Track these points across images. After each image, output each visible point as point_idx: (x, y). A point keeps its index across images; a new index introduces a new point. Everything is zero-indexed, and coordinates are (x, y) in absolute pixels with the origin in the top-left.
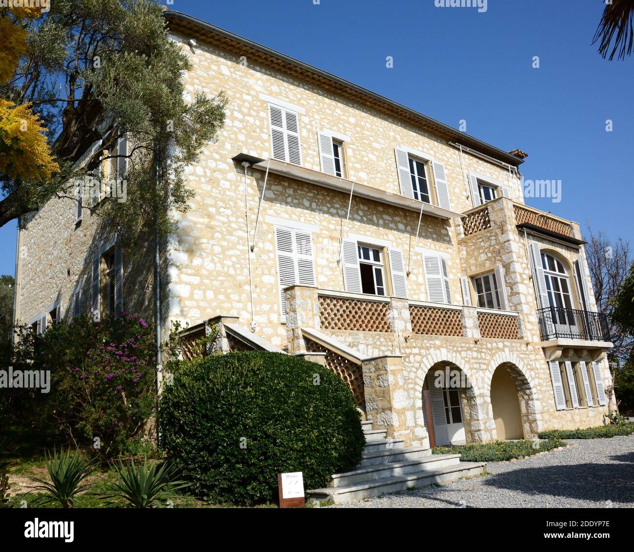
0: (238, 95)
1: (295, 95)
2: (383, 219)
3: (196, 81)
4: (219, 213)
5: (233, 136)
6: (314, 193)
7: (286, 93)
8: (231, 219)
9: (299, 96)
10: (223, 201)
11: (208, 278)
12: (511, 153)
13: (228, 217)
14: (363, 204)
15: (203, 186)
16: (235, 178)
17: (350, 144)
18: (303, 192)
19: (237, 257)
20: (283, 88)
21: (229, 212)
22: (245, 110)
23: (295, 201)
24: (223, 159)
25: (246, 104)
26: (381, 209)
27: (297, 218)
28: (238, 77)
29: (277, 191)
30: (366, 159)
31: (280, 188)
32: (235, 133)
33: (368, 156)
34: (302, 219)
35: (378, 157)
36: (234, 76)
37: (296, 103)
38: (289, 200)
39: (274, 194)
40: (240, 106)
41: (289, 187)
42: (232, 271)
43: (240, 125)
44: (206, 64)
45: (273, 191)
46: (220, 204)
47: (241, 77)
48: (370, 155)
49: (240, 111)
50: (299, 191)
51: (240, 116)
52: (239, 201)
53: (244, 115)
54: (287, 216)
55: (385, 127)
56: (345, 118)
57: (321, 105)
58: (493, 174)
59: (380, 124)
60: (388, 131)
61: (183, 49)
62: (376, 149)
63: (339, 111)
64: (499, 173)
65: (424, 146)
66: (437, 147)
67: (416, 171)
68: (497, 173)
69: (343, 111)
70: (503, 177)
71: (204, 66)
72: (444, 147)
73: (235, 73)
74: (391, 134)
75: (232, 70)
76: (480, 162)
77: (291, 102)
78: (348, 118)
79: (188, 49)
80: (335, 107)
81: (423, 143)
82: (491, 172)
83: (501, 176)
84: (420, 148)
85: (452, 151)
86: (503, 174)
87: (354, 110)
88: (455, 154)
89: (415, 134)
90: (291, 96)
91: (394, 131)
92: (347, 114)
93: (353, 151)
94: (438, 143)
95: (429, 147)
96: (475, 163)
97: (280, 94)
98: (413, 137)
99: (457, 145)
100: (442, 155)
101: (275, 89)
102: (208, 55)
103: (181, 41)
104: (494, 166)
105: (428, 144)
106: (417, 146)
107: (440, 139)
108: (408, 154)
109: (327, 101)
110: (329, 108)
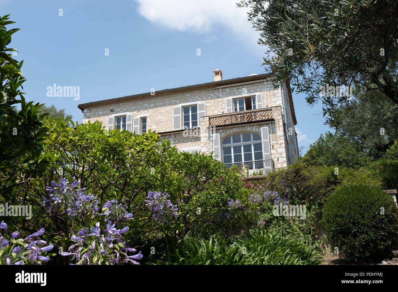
1: (126, 108)
3: (91, 121)
9: (128, 108)
17: (150, 116)
28: (105, 113)
30: (157, 120)
35: (163, 116)
36: (103, 113)
37: (126, 111)
47: (106, 112)
48: (159, 117)
55: (171, 100)
56: (149, 106)
57: (137, 106)
58: (252, 89)
59: (168, 100)
60: (172, 101)
61: (88, 112)
62: (163, 113)
63: (146, 105)
64: (258, 87)
65: (195, 98)
66: (204, 95)
67: (190, 112)
68: (256, 88)
69: (148, 104)
70: (261, 88)
71: (94, 115)
72: (210, 92)
73: (104, 112)
74: (173, 102)
75: (103, 111)
76: (240, 87)
77: (124, 112)
78: (150, 105)
79: (89, 111)
80: (144, 104)
81: (195, 97)
82: (250, 89)
83: (260, 87)
84: (191, 100)
85: (216, 92)
86: (262, 86)
87: (154, 101)
88: (218, 92)
89: (189, 95)
90: (124, 109)
91: (176, 100)
92: (150, 104)
93: (151, 118)
94: (205, 92)
95: (198, 97)
96: (235, 90)
97: (120, 111)
98: (188, 96)
99: (218, 87)
100: (207, 97)
101: (118, 109)
102: (95, 110)
103: (87, 110)
104: (253, 84)
105: (197, 96)
106: (190, 100)
107: (208, 89)
108: (182, 107)
109: (141, 103)
110: (141, 106)
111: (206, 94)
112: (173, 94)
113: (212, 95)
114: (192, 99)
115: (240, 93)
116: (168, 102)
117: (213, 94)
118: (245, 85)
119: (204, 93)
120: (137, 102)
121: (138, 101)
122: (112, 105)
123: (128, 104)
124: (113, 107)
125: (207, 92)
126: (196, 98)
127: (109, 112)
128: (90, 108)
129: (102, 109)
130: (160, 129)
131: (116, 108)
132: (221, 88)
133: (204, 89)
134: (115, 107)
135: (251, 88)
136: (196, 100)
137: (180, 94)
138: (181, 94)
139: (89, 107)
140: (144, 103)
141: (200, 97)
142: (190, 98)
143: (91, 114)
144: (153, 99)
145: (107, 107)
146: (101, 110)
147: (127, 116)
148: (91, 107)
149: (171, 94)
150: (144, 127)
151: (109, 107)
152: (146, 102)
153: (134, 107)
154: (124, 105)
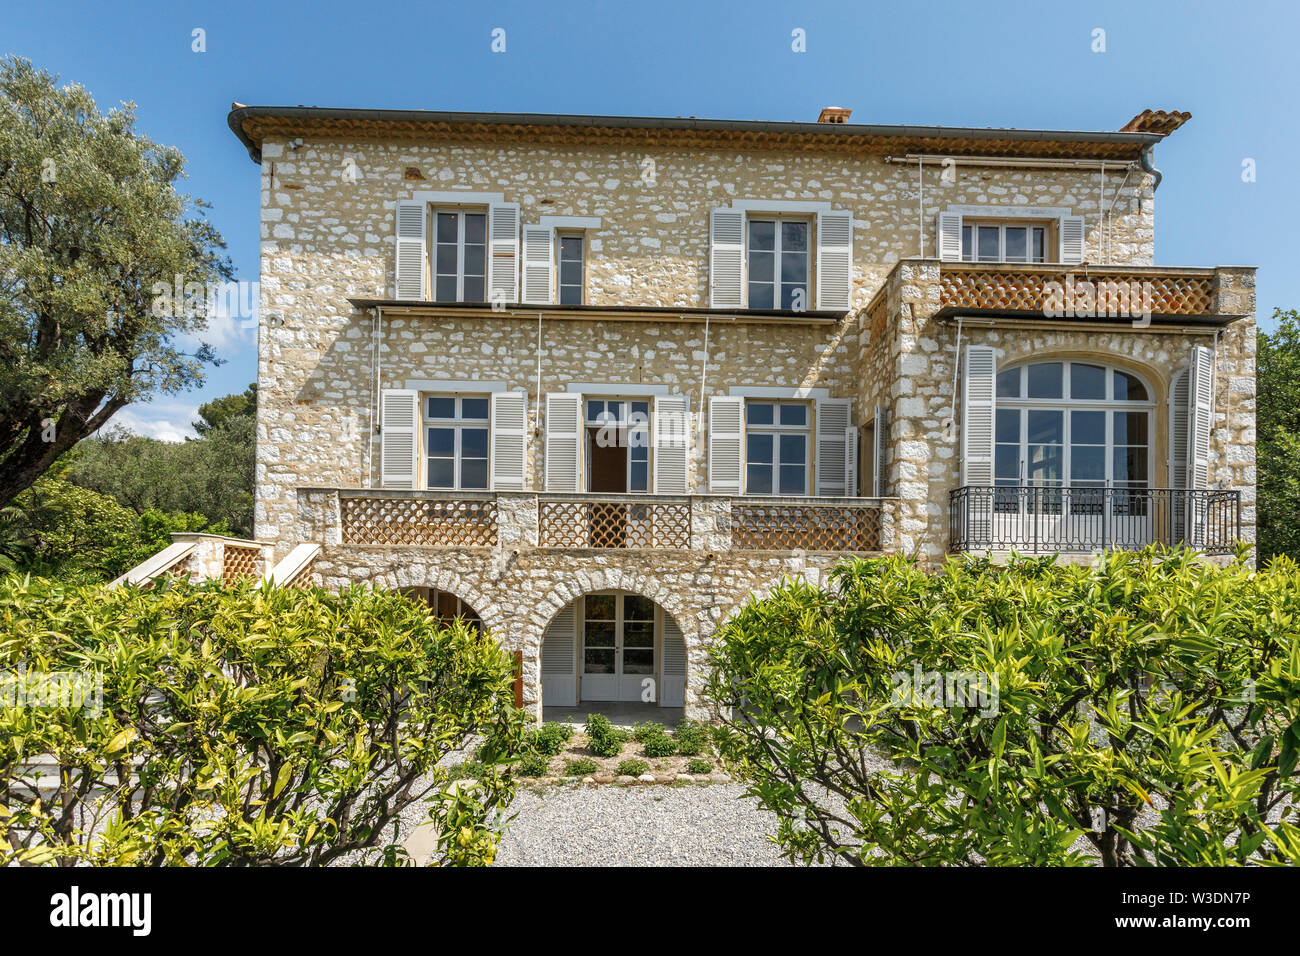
0: (374, 206)
1: (486, 174)
2: (655, 348)
3: (306, 204)
4: (329, 388)
5: (360, 274)
6: (504, 332)
7: (469, 175)
8: (349, 393)
9: (493, 174)
10: (336, 370)
11: (307, 474)
12: (1128, 127)
13: (345, 390)
14: (610, 331)
15: (307, 356)
16: (360, 335)
17: (599, 230)
18: (482, 334)
20: (462, 169)
21: (347, 384)
22: (385, 227)
23: (464, 350)
24: (341, 310)
25: (389, 217)
26: (655, 332)
27: (466, 376)
28: (377, 177)
29: (433, 340)
30: (632, 250)
31: (438, 335)
32: (365, 268)
33: (637, 243)
34: (475, 376)
35: (663, 240)
36: (370, 176)
37: (485, 188)
38: (454, 350)
39: (427, 346)
40: (376, 224)
41: (456, 331)
42: (344, 463)
43: (374, 254)
44: (322, 172)
45: (424, 342)
46: (332, 375)
47: (382, 174)
49: (377, 231)
50: (474, 334)
51: (375, 239)
52: (363, 367)
53: (382, 235)
54: (446, 375)
55: (698, 175)
56: (596, 185)
57: (542, 176)
58: (1042, 193)
59: (684, 172)
60: (705, 181)
61: (283, 159)
62: (663, 226)
63: (581, 176)
64: (1067, 186)
65: (804, 187)
66: (847, 180)
67: (778, 240)
68: (1057, 189)
69: (592, 173)
70: (1079, 194)
71: (318, 178)
72: (870, 174)
73: (371, 171)
74: (710, 185)
75: (367, 167)
76: (997, 177)
77: (477, 188)
78: (602, 182)
79: (292, 156)
80: (573, 171)
81: (804, 182)
82: (1034, 192)
83: (1074, 191)
84: (790, 194)
85: (896, 175)
86: (1085, 186)
87: (621, 165)
88: (905, 179)
89: (781, 168)
90: (477, 179)
91: (721, 178)
92: (600, 176)
93: (604, 240)
94: (852, 170)
95: (819, 185)
96: (975, 184)
97: (456, 181)
98: (776, 174)
99: (911, 158)
100: (859, 193)
101: (446, 175)
102: (326, 157)
103: (281, 148)
104: (1048, 174)
105: (817, 178)
106: (782, 191)
107: (863, 158)
108: (749, 214)
109: (557, 164)
110: (559, 177)
111: (854, 180)
112: (710, 149)
113: (878, 187)
114: (792, 189)
115: (994, 201)
116: (685, 184)
117: (882, 183)
118: (1016, 169)
119: (845, 172)
120: (540, 158)
121: (543, 152)
122: (415, 150)
123: (495, 158)
124: (417, 159)
125: (858, 169)
126: (811, 189)
127: (398, 176)
128: (299, 141)
130: (644, 292)
131: (432, 165)
132: (924, 165)
133: (845, 155)
134: (431, 160)
135: (1037, 188)
136: (812, 195)
137: (739, 159)
138: (745, 159)
139: (292, 136)
140: (572, 165)
141: (826, 186)
142: (785, 182)
143: (306, 171)
144: (618, 154)
145: (386, 150)
147: (491, 214)
148: (300, 135)
149: (702, 149)
150: (571, 274)
151: (399, 152)
152: (584, 164)
153: (523, 176)
154: (473, 158)
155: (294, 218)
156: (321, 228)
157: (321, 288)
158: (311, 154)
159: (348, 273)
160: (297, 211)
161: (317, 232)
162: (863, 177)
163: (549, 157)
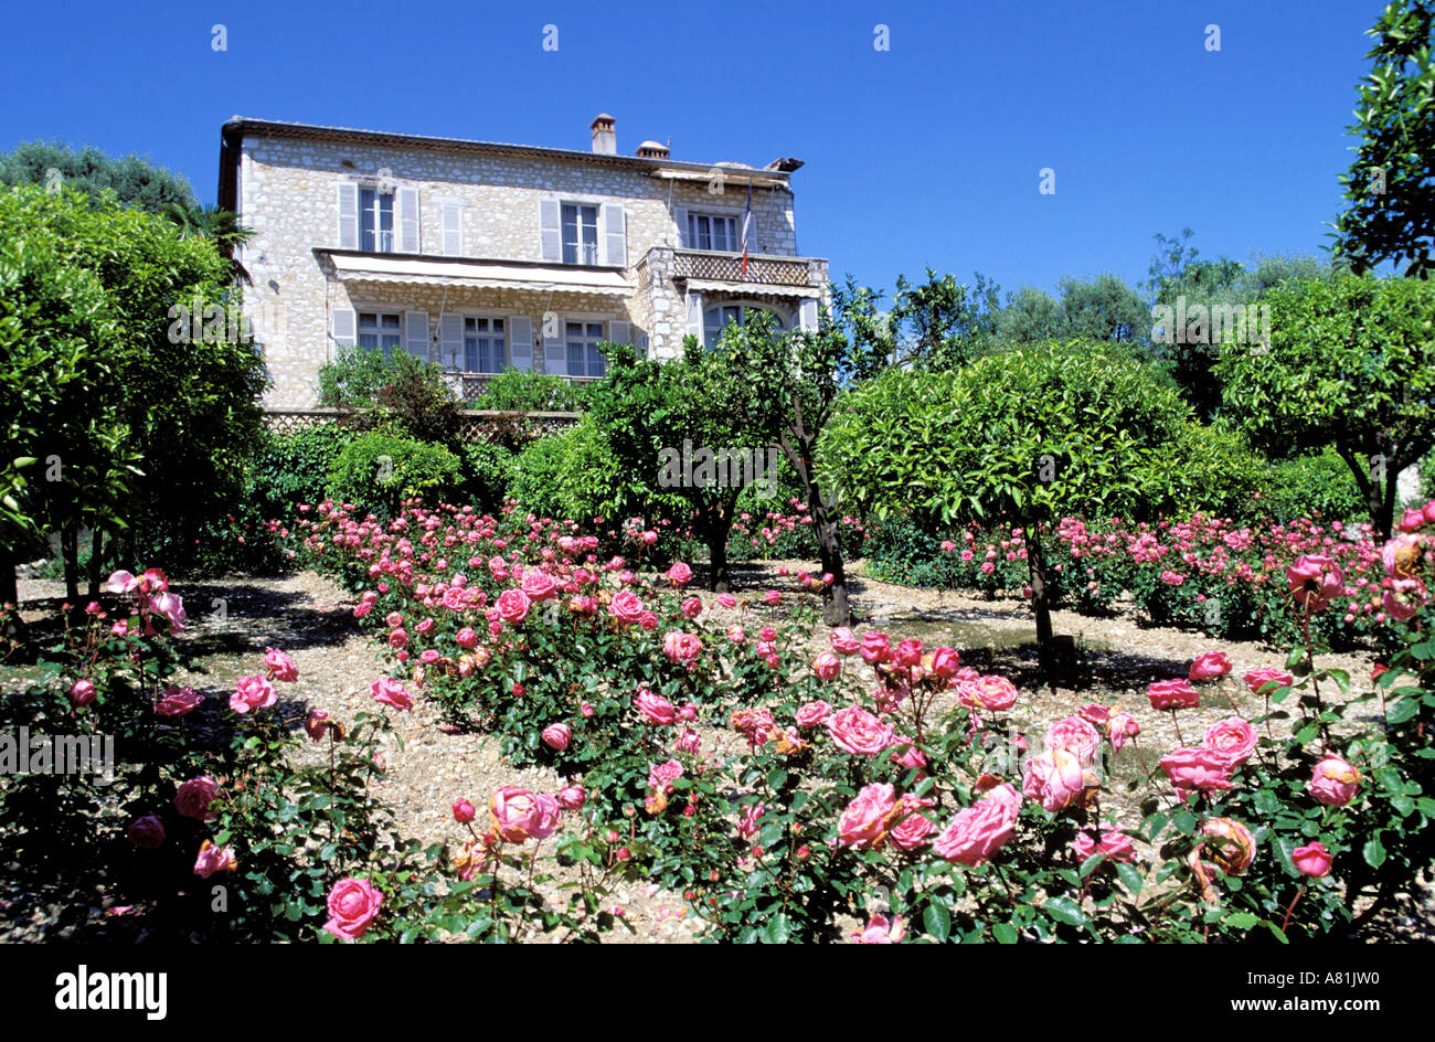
1: (394, 167)
3: (275, 180)
4: (296, 305)
5: (314, 229)
8: (309, 308)
9: (401, 167)
10: (300, 293)
11: (281, 364)
13: (306, 307)
17: (469, 207)
19: (313, 343)
21: (306, 302)
24: (302, 253)
28: (322, 165)
30: (491, 221)
32: (317, 225)
34: (393, 300)
35: (509, 216)
42: (306, 357)
43: (323, 215)
44: (286, 160)
47: (326, 163)
48: (498, 215)
49: (323, 200)
51: (324, 207)
52: (318, 291)
54: (373, 298)
55: (529, 175)
56: (465, 177)
57: (430, 169)
58: (731, 199)
59: (521, 173)
60: (533, 179)
61: (259, 150)
62: (509, 206)
63: (456, 171)
65: (594, 186)
66: (619, 183)
67: (579, 218)
68: (740, 197)
69: (463, 170)
72: (633, 181)
73: (319, 160)
74: (537, 182)
75: (314, 156)
78: (469, 176)
79: (264, 148)
80: (452, 168)
81: (594, 183)
82: (728, 198)
84: (585, 191)
85: (648, 183)
87: (481, 166)
88: (653, 185)
89: (581, 174)
90: (389, 169)
91: (543, 178)
92: (469, 171)
93: (473, 214)
94: (622, 177)
95: (602, 185)
96: (694, 191)
97: (376, 170)
98: (576, 177)
100: (627, 191)
101: (369, 166)
102: (288, 149)
103: (257, 142)
105: (603, 182)
106: (582, 189)
107: (629, 171)
108: (562, 202)
109: (441, 163)
110: (442, 171)
111: (624, 184)
112: (536, 160)
113: (638, 189)
114: (586, 187)
115: (704, 202)
116: (521, 180)
117: (640, 186)
119: (618, 179)
120: (429, 158)
121: (431, 155)
122: (348, 149)
123: (400, 157)
124: (349, 155)
125: (626, 177)
126: (599, 189)
127: (337, 165)
129: (312, 150)
130: (500, 248)
131: (359, 159)
134: (359, 156)
135: (729, 196)
136: (599, 192)
137: (554, 166)
138: (557, 166)
141: (607, 186)
142: (582, 183)
143: (274, 158)
144: (479, 159)
145: (329, 148)
146: (308, 154)
147: (397, 195)
151: (338, 150)
152: (458, 164)
153: (419, 170)
154: (387, 156)
155: (266, 189)
156: (286, 197)
157: (286, 237)
158: (279, 148)
159: (305, 228)
160: (270, 185)
161: (283, 200)
162: (628, 183)
163: (435, 158)
